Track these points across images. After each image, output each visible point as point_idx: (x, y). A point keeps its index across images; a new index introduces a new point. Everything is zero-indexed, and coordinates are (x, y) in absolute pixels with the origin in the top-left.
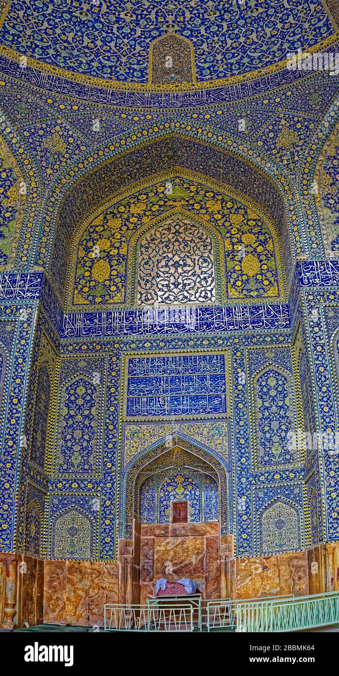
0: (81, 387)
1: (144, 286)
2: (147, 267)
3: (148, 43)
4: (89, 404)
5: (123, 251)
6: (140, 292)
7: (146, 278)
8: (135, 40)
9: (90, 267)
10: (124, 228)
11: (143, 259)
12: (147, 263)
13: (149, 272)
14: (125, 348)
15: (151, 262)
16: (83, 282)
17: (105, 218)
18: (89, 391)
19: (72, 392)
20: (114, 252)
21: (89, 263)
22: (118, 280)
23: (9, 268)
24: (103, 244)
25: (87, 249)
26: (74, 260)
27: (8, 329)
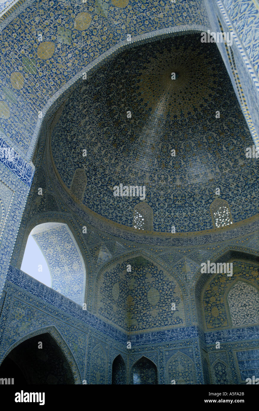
0: (219, 366)
1: (234, 317)
2: (233, 308)
3: (209, 207)
4: (225, 375)
5: (222, 302)
6: (233, 320)
7: (234, 313)
8: (203, 207)
9: (211, 311)
10: (220, 290)
11: (231, 304)
12: (233, 306)
13: (234, 310)
14: (233, 347)
15: (234, 305)
16: (209, 318)
17: (211, 286)
18: (223, 368)
19: (216, 369)
20: (218, 302)
21: (209, 309)
22: (223, 316)
23: (183, 325)
24: (213, 299)
25: (207, 302)
26: (203, 309)
27: (190, 351)
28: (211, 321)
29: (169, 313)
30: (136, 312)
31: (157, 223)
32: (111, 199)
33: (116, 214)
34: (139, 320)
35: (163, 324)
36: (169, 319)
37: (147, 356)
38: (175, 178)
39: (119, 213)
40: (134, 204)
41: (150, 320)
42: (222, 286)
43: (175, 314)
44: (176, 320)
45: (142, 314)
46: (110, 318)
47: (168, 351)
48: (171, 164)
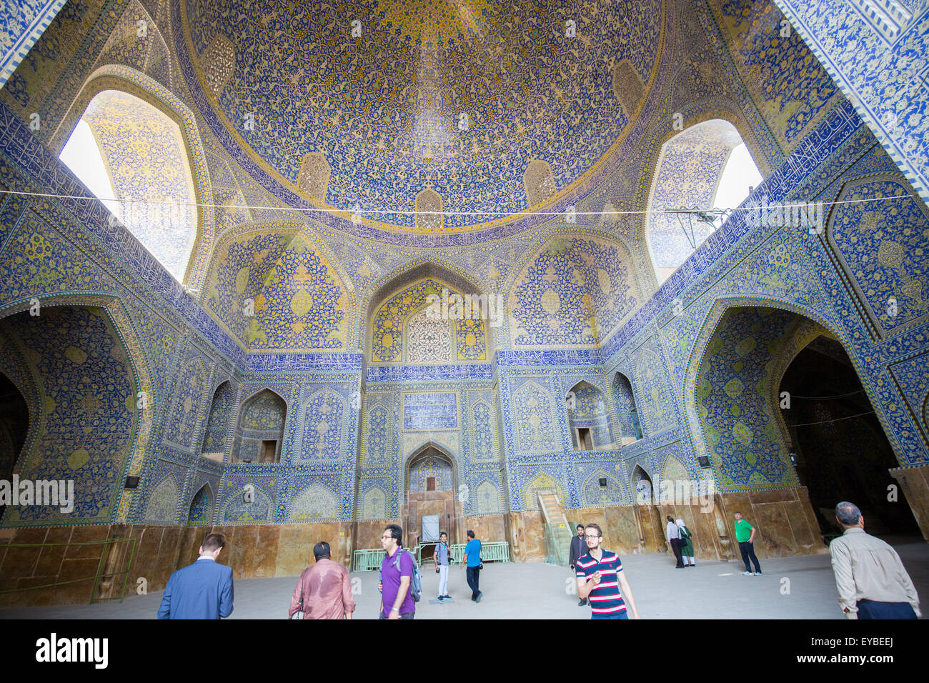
0: (379, 412)
1: (412, 351)
2: (413, 339)
3: (415, 196)
4: (383, 422)
5: (400, 329)
6: (410, 355)
7: (413, 346)
8: (406, 193)
9: (381, 338)
10: (400, 314)
11: (411, 334)
12: (413, 337)
13: (415, 342)
14: (402, 389)
15: (415, 336)
16: (377, 347)
17: (388, 306)
20: (395, 329)
21: (380, 336)
22: (397, 347)
23: (343, 350)
24: (388, 324)
25: (379, 327)
26: (371, 334)
27: (345, 387)
28: (379, 352)
29: (323, 331)
30: (267, 322)
31: (334, 193)
32: (270, 125)
33: (273, 152)
34: (270, 334)
35: (309, 345)
36: (321, 339)
37: (274, 388)
38: (378, 136)
39: (278, 152)
40: (306, 150)
41: (289, 336)
42: (405, 308)
43: (331, 333)
44: (331, 343)
45: (277, 326)
46: (225, 319)
47: (310, 384)
48: (380, 112)
